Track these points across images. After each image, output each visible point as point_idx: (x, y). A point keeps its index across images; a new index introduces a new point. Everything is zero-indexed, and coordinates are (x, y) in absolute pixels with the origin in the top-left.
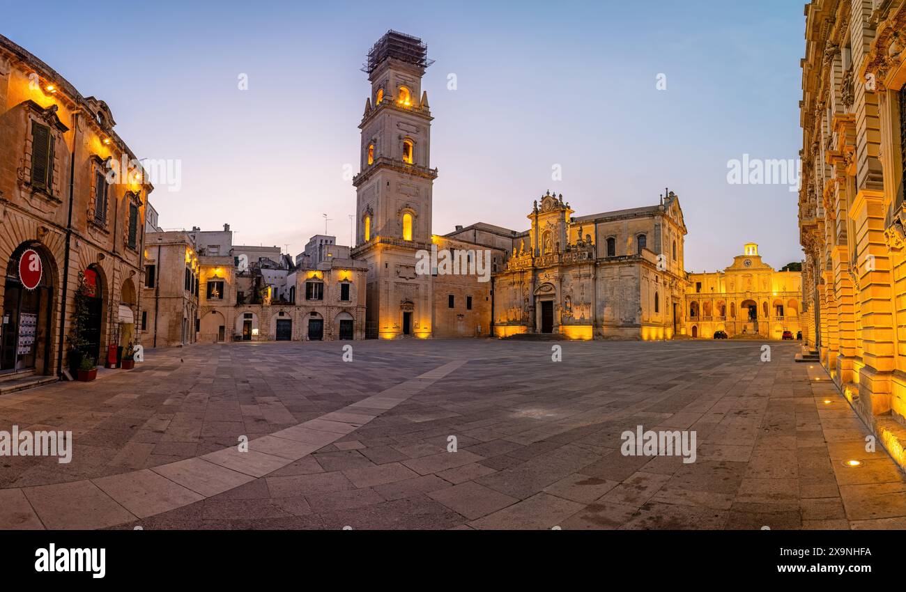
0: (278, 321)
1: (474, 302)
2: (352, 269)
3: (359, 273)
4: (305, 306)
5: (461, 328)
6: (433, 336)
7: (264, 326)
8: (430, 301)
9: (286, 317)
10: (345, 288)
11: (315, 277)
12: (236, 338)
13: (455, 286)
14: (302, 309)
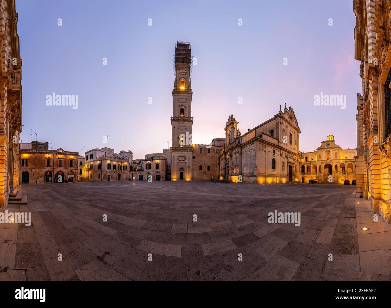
0: (140, 175)
1: (211, 168)
2: (159, 159)
3: (162, 160)
4: (146, 171)
5: (205, 177)
6: (192, 180)
7: (136, 177)
8: (191, 168)
9: (141, 174)
10: (157, 166)
11: (148, 163)
12: (130, 180)
13: (202, 162)
14: (145, 172)
